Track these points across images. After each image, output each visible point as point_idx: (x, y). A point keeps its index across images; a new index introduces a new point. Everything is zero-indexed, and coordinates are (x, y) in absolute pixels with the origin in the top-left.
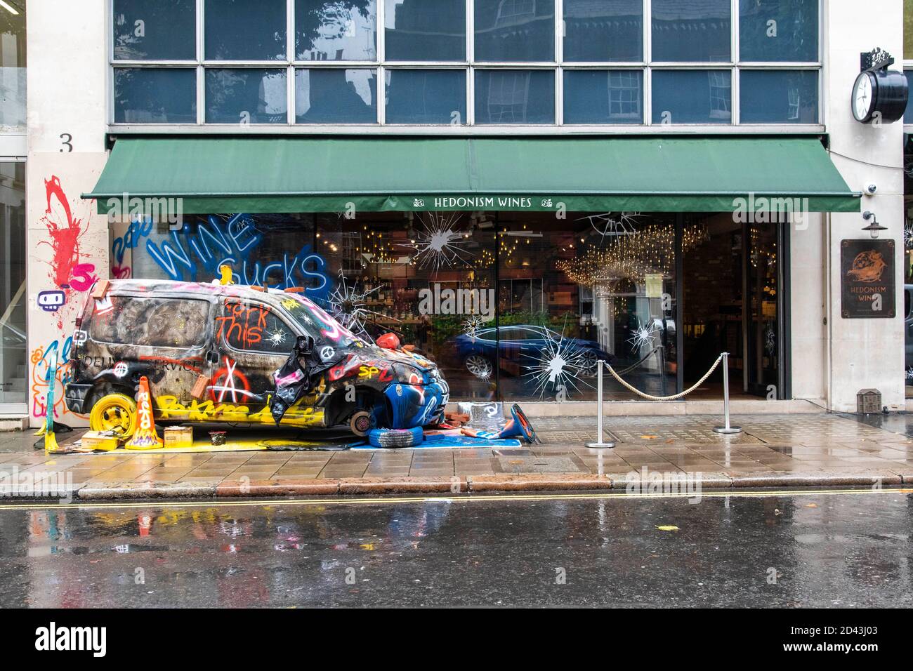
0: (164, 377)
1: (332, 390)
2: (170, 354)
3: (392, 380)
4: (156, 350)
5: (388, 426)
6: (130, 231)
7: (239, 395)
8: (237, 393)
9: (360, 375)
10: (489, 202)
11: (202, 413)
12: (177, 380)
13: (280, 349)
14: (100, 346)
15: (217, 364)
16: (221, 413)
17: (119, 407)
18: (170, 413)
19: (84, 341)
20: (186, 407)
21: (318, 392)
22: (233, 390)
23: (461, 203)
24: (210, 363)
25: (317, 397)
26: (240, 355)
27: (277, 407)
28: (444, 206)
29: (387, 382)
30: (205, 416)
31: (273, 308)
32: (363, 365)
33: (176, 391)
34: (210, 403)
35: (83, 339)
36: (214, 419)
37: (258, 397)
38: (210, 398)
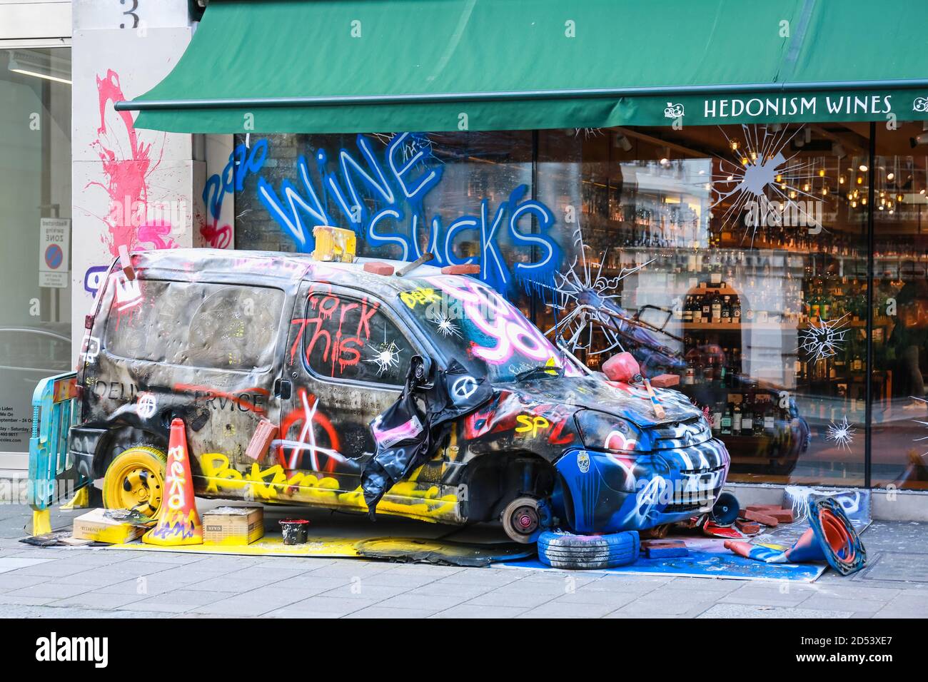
0: (208, 422)
1: (469, 456)
2: (217, 382)
3: (572, 443)
4: (199, 373)
5: (568, 527)
6: (232, 164)
7: (322, 458)
8: (319, 455)
9: (517, 430)
10: (808, 106)
11: (268, 486)
12: (228, 427)
13: (387, 378)
14: (118, 364)
15: (288, 401)
16: (295, 489)
17: (145, 470)
18: (221, 484)
19: (96, 355)
20: (244, 474)
21: (446, 458)
22: (313, 448)
23: (755, 108)
24: (278, 398)
25: (444, 468)
26: (325, 387)
27: (371, 481)
28: (722, 115)
29: (563, 446)
30: (273, 493)
31: (384, 305)
32: (523, 413)
33: (226, 447)
34: (277, 469)
35: (95, 351)
36: (287, 498)
37: (352, 462)
38: (277, 460)
